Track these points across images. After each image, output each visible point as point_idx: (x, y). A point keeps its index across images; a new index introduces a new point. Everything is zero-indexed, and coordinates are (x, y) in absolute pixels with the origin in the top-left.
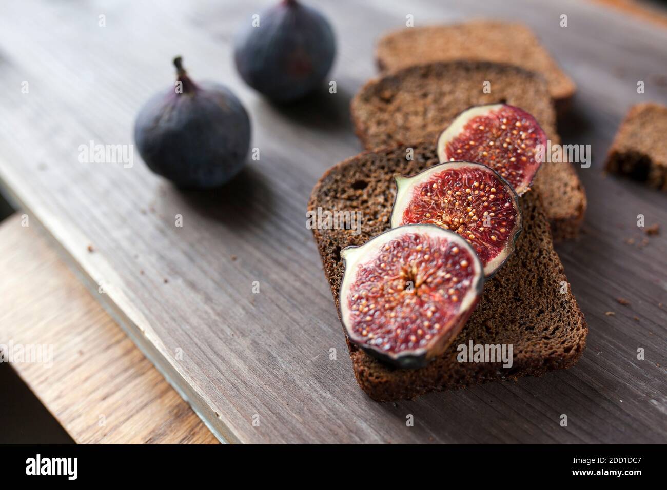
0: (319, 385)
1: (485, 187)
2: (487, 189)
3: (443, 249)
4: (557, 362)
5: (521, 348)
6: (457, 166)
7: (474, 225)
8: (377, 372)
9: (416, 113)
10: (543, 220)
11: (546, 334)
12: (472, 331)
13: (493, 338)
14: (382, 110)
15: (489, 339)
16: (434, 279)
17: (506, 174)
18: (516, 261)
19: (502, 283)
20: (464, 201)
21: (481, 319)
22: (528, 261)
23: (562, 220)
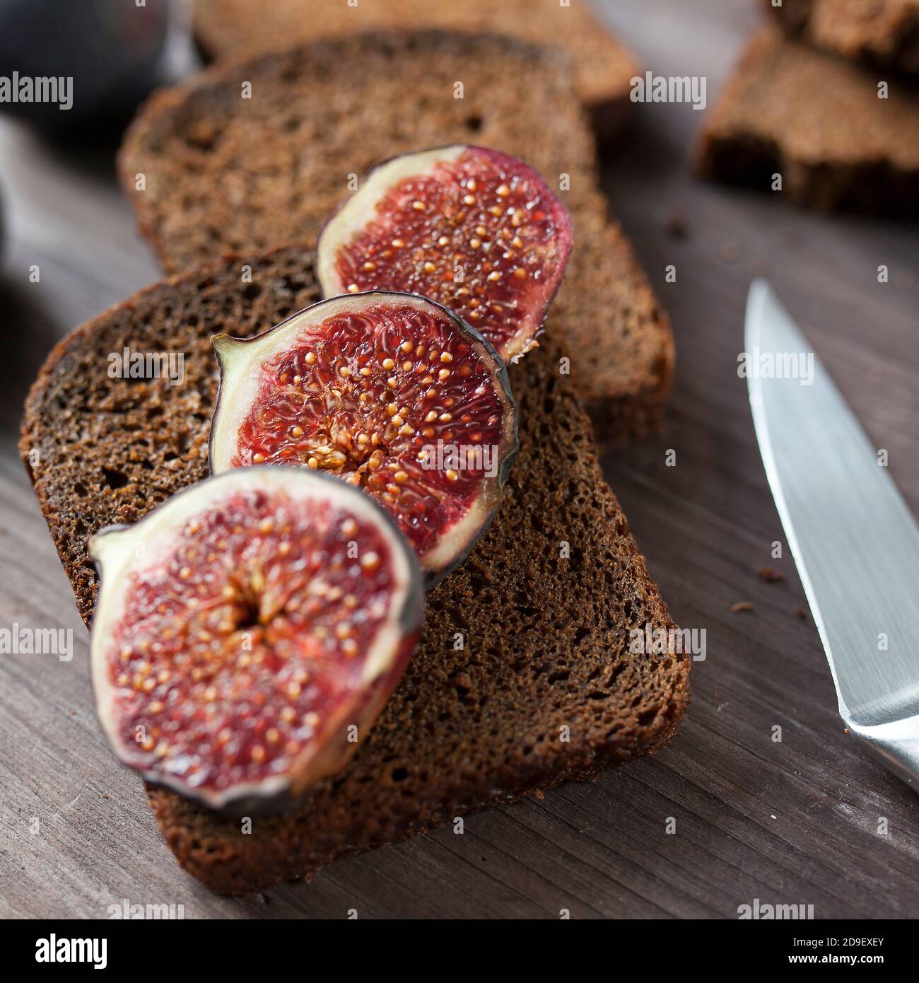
0: (81, 873)
1: (426, 352)
2: (432, 356)
3: (323, 528)
4: (626, 748)
5: (541, 729)
6: (357, 306)
7: (404, 447)
8: (209, 836)
9: (274, 171)
10: (573, 410)
11: (597, 686)
12: (425, 704)
13: (474, 715)
14: (192, 169)
15: (466, 719)
16: (304, 600)
17: (480, 312)
18: (516, 516)
19: (489, 575)
20: (379, 390)
21: (444, 669)
22: (545, 514)
23: (623, 399)
